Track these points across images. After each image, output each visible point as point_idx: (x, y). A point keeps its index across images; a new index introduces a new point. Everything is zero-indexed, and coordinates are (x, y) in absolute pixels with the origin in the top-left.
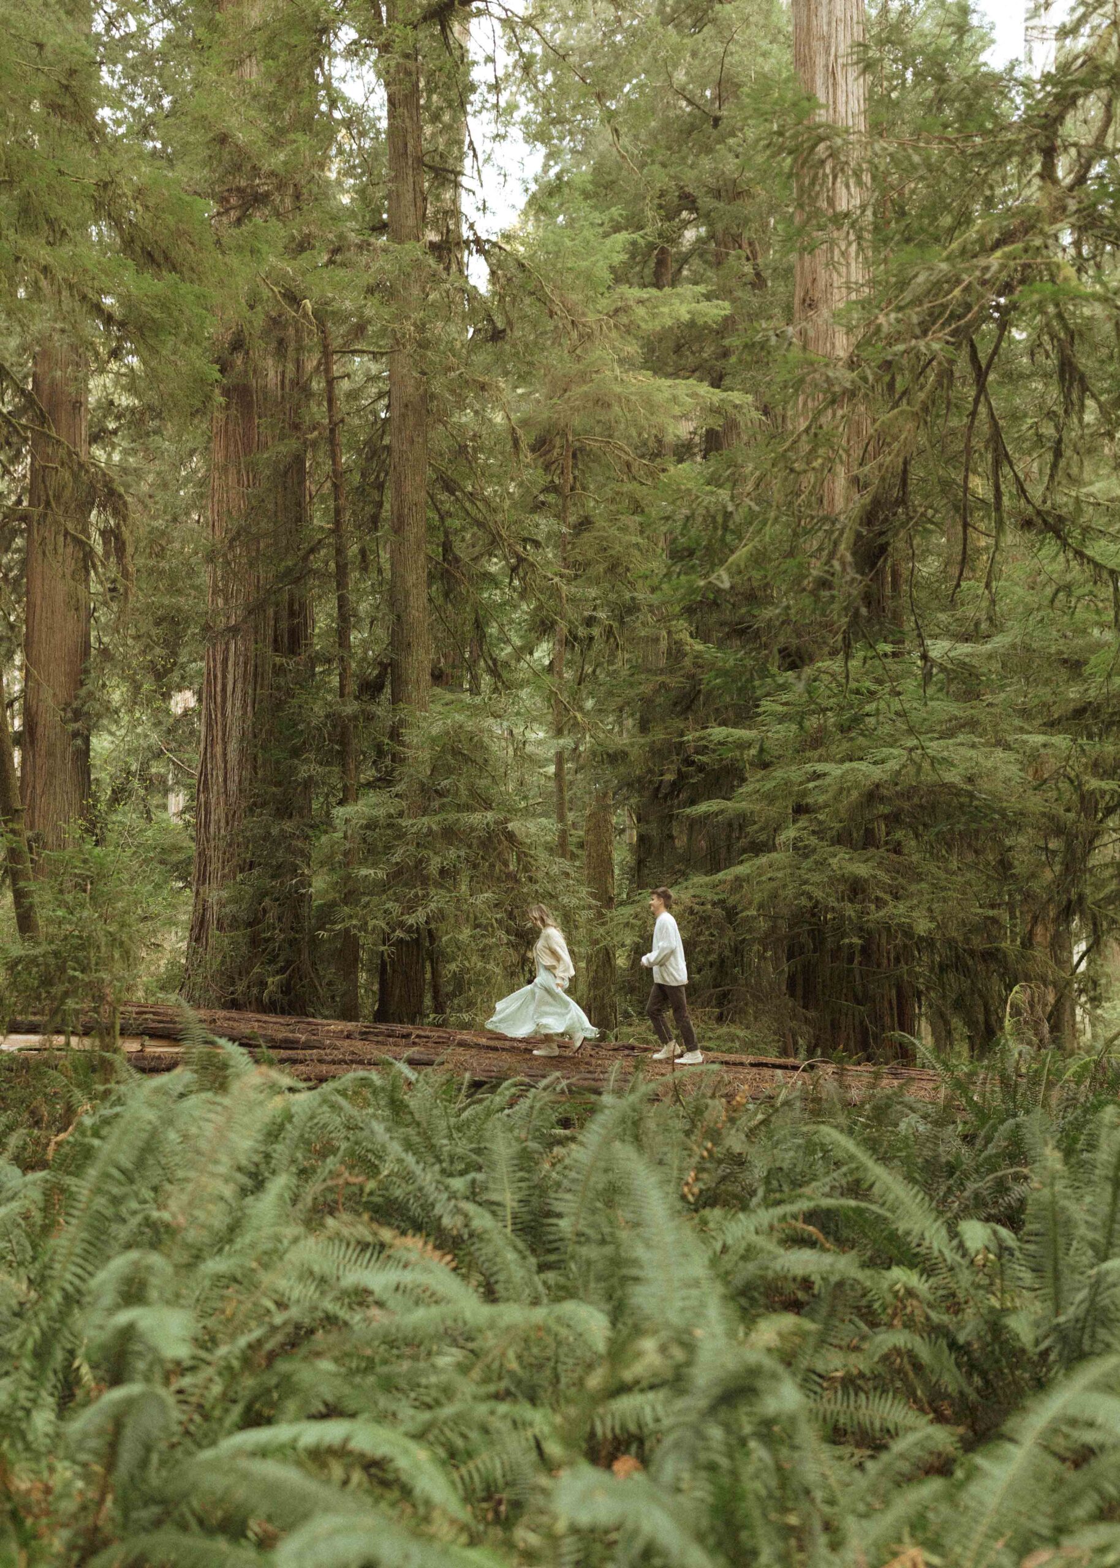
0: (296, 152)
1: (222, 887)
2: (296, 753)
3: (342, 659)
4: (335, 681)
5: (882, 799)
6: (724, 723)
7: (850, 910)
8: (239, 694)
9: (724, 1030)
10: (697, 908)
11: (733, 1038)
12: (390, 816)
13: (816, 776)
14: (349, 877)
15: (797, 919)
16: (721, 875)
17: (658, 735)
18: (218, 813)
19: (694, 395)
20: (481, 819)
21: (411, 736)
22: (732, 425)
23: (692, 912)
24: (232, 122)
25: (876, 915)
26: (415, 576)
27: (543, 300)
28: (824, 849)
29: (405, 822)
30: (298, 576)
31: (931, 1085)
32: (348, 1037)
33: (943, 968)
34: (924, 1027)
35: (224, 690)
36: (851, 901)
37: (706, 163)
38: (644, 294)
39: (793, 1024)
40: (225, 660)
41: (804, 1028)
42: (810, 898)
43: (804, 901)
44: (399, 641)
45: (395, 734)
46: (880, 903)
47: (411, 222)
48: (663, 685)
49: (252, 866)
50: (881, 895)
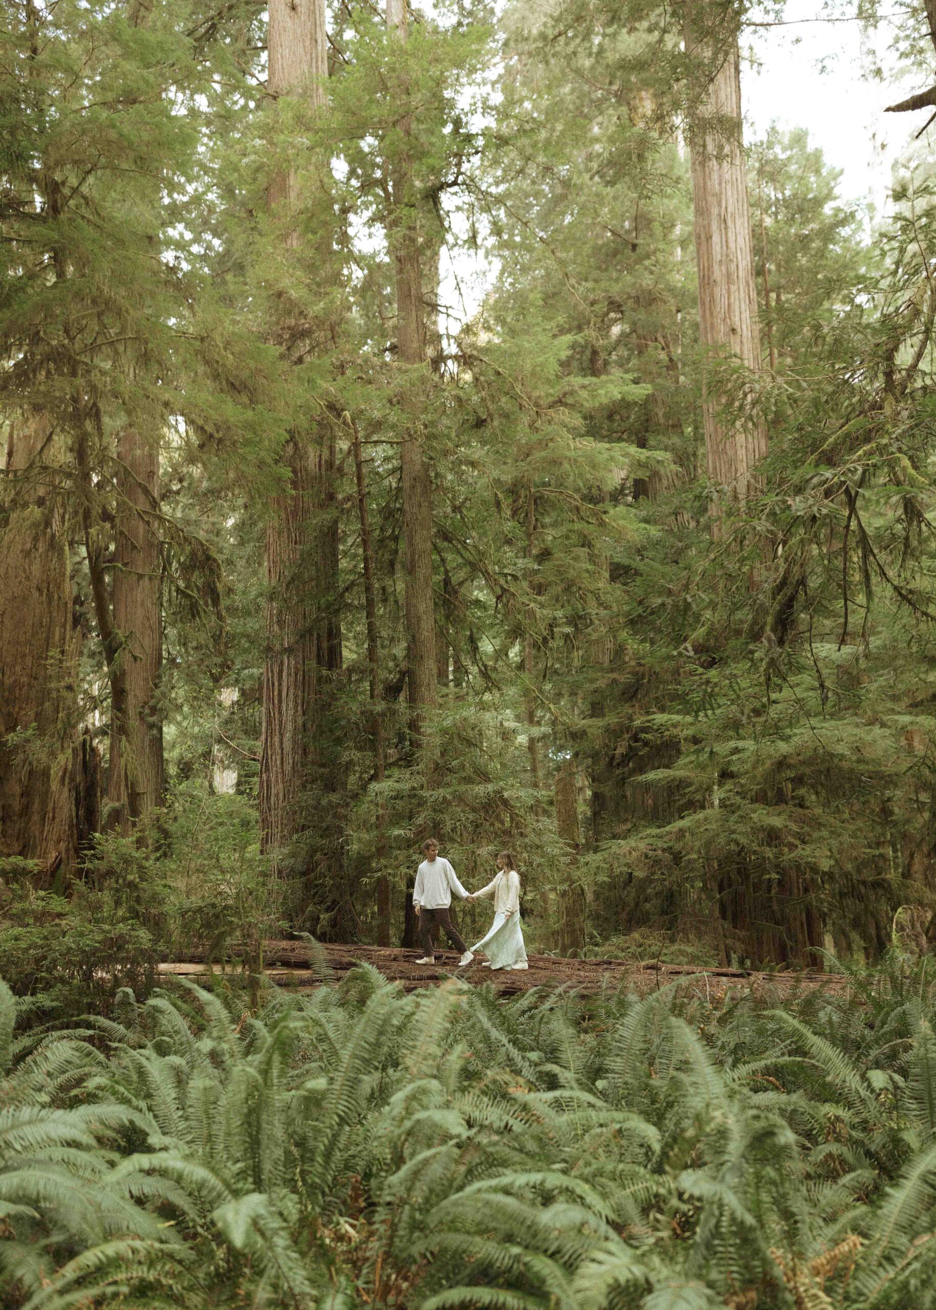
0: (332, 302)
1: (282, 845)
2: (339, 741)
3: (372, 670)
4: (367, 685)
5: (789, 766)
6: (662, 710)
7: (769, 853)
8: (291, 696)
9: (675, 947)
10: (651, 853)
11: (682, 953)
12: (414, 789)
13: (736, 751)
14: (383, 835)
15: (728, 858)
16: (668, 828)
17: (612, 719)
18: (278, 788)
19: (626, 455)
20: (481, 790)
21: (427, 728)
22: (655, 474)
23: (647, 857)
24: (285, 283)
25: (788, 856)
26: (424, 606)
27: (514, 397)
28: (746, 806)
29: (425, 793)
30: (336, 608)
31: (838, 986)
32: (395, 960)
33: (842, 895)
34: (828, 940)
35: (280, 695)
36: (769, 845)
37: (628, 278)
38: (587, 381)
39: (729, 942)
40: (281, 672)
41: (738, 944)
42: (738, 844)
43: (733, 847)
44: (413, 653)
45: (413, 725)
46: (792, 847)
47: (415, 345)
48: (614, 681)
49: (303, 828)
50: (792, 840)
